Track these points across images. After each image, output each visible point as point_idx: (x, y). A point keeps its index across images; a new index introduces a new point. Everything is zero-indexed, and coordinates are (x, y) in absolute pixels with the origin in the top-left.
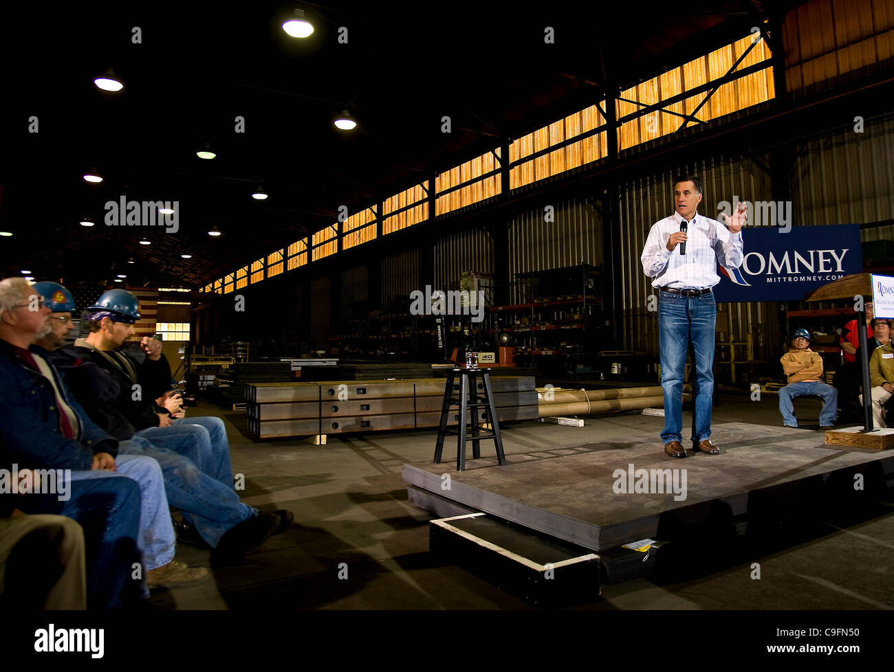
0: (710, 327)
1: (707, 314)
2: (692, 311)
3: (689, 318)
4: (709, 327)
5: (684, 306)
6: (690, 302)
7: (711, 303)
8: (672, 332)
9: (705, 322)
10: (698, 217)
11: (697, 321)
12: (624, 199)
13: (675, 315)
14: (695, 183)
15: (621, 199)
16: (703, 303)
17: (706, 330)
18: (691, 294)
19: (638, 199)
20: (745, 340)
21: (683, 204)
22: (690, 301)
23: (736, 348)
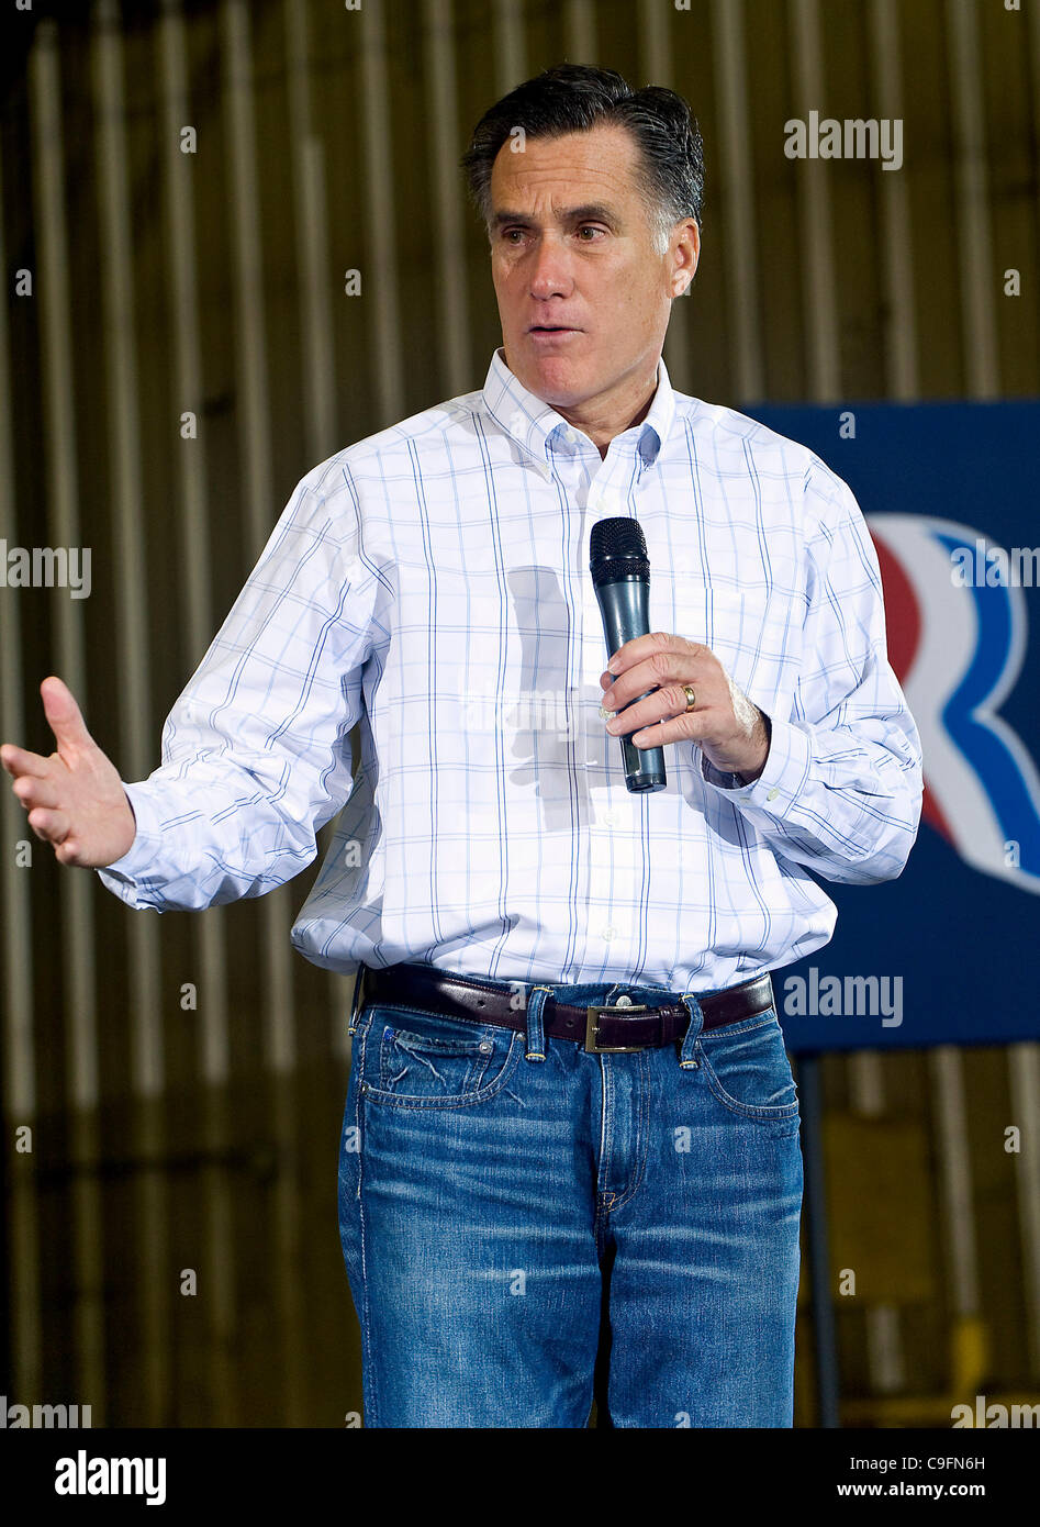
0: (756, 1299)
1: (741, 1196)
2: (621, 1174)
3: (598, 1220)
4: (754, 1299)
5: (563, 1129)
6: (607, 1099)
7: (763, 1104)
8: (460, 1345)
9: (727, 1256)
10: (672, 408)
11: (662, 1250)
13: (486, 1205)
14: (650, 144)
16: (704, 1104)
17: (730, 1327)
18: (617, 1032)
21: (561, 312)
22: (612, 1087)
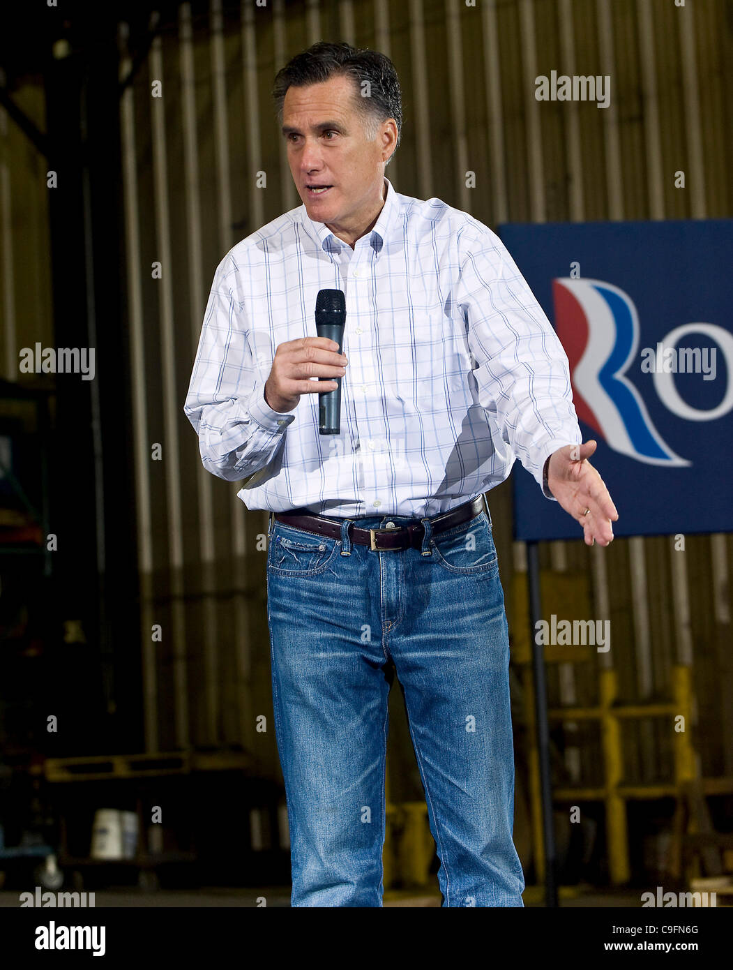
2: (393, 612)
5: (357, 590)
6: (383, 574)
9: (457, 644)
12: (141, 82)
15: (130, 81)
19: (204, 81)
20: (663, 695)
21: (319, 178)
22: (385, 569)
23: (629, 728)
